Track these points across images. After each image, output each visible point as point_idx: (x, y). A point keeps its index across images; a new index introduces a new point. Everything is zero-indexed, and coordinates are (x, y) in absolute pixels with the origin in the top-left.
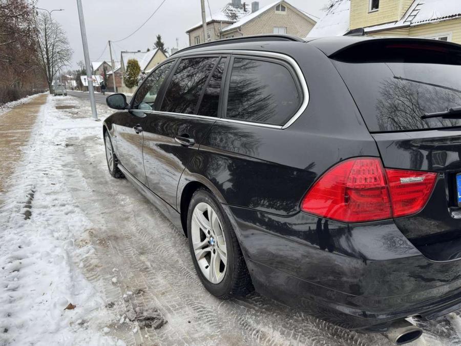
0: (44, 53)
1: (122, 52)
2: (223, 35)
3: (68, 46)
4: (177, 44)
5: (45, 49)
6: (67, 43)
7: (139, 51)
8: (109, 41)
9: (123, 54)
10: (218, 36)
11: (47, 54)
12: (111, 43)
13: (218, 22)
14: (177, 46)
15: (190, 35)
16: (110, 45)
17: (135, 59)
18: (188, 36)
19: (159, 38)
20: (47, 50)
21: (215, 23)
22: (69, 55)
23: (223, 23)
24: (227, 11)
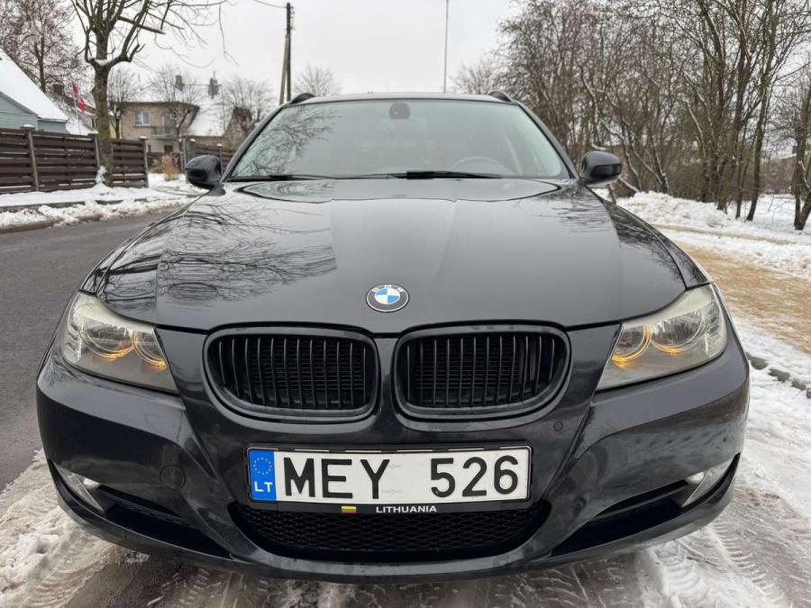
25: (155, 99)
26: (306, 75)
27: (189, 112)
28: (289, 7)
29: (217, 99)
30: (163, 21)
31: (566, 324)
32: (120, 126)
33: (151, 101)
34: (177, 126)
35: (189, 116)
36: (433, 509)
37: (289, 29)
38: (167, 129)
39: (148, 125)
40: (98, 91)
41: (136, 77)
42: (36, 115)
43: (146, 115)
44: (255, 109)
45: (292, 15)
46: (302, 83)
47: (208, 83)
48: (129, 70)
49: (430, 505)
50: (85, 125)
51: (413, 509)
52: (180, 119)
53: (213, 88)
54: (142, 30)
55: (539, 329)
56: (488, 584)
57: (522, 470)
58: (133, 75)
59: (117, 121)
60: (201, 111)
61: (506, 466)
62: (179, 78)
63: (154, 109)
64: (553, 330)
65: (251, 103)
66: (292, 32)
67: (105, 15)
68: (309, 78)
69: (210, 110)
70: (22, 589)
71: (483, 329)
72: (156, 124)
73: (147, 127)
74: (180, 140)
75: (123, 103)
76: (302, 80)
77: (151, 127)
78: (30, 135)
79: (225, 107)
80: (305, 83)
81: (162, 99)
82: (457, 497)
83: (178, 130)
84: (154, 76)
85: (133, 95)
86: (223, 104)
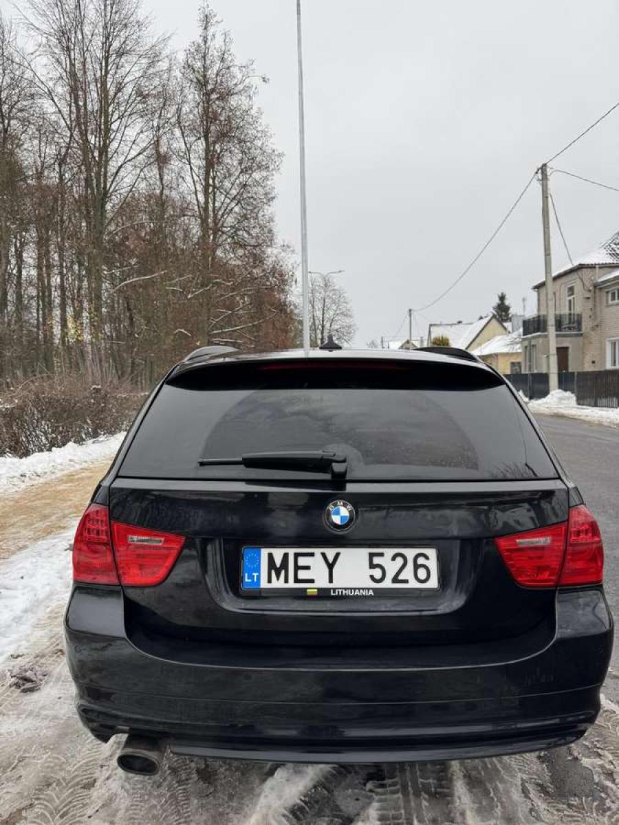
0: (318, 332)
1: (431, 325)
2: (601, 289)
3: (352, 320)
4: (524, 307)
5: (320, 327)
6: (351, 316)
7: (460, 322)
8: (410, 310)
9: (432, 329)
10: (590, 291)
11: (322, 333)
12: (412, 312)
13: (592, 267)
14: (524, 310)
15: (539, 294)
16: (410, 315)
17: (444, 336)
18: (535, 294)
19: (502, 298)
20: (323, 327)
21: (584, 270)
22: (350, 333)
23: (600, 268)
24: (614, 246)
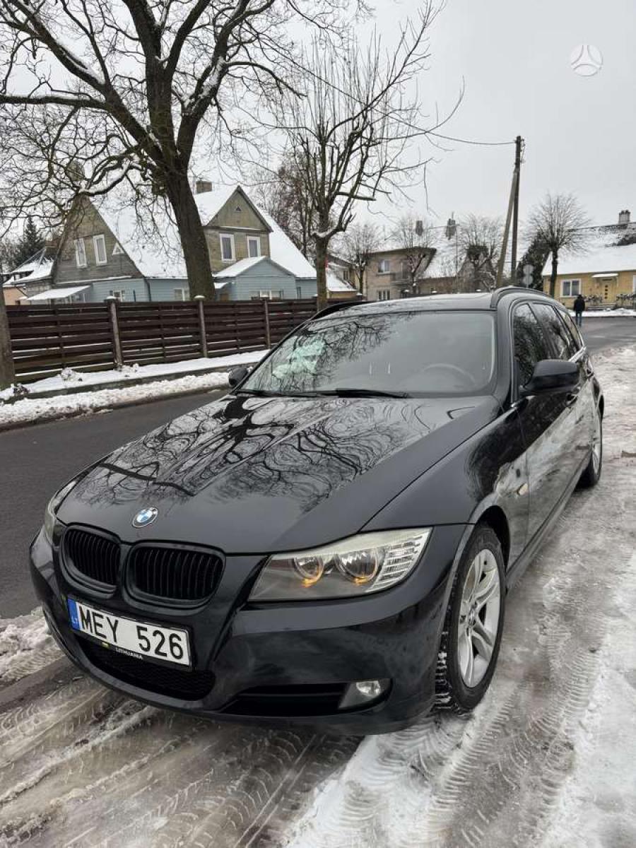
25: (395, 248)
26: (544, 203)
27: (424, 256)
28: (519, 141)
29: (453, 240)
30: (375, 189)
31: (227, 551)
32: (364, 276)
33: (390, 249)
34: (413, 271)
35: (424, 261)
36: (141, 657)
37: (518, 163)
38: (405, 273)
39: (389, 272)
40: (319, 260)
41: (380, 229)
42: (294, 276)
43: (387, 263)
44: (489, 246)
45: (522, 148)
46: (540, 212)
47: (446, 224)
48: (374, 224)
49: (139, 654)
50: (337, 278)
51: (132, 654)
52: (416, 264)
53: (451, 229)
54: (356, 200)
55: (211, 552)
56: (174, 715)
57: (184, 644)
58: (377, 228)
59: (362, 272)
60: (437, 253)
61: (175, 640)
62: (419, 224)
63: (394, 257)
64: (218, 554)
65: (485, 240)
66: (522, 165)
67: (326, 194)
68: (548, 206)
69: (443, 252)
70: (32, 651)
71: (179, 547)
72: (395, 271)
73: (387, 274)
74: (414, 285)
75: (367, 254)
76: (540, 209)
77: (391, 274)
78: (266, 304)
79: (459, 248)
80: (544, 213)
81: (401, 247)
82: (152, 653)
83: (413, 275)
84: (394, 226)
85: (376, 246)
86: (457, 245)
